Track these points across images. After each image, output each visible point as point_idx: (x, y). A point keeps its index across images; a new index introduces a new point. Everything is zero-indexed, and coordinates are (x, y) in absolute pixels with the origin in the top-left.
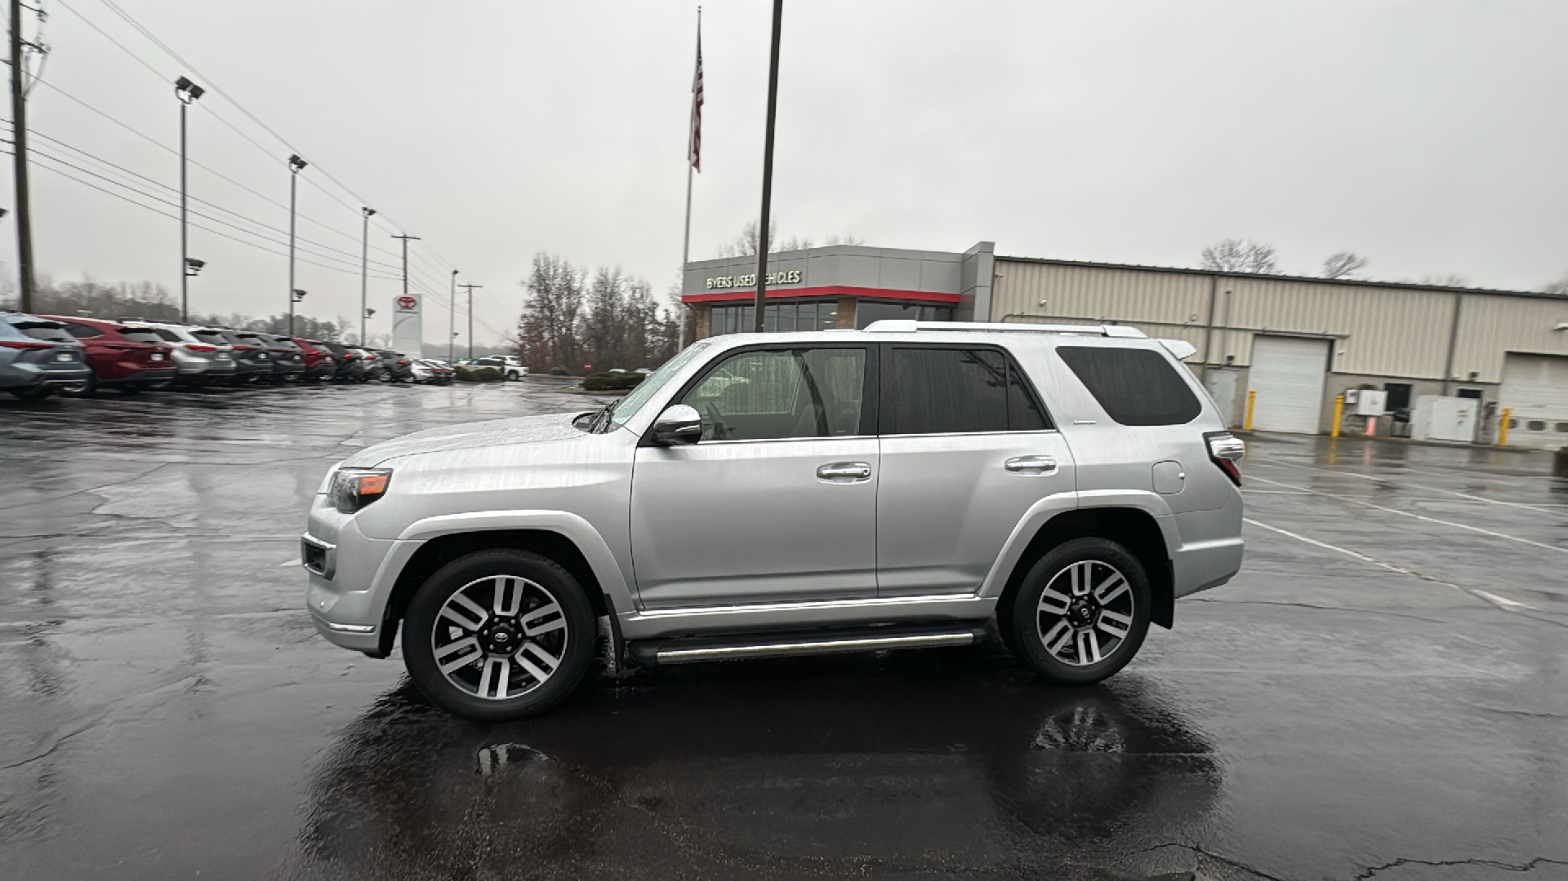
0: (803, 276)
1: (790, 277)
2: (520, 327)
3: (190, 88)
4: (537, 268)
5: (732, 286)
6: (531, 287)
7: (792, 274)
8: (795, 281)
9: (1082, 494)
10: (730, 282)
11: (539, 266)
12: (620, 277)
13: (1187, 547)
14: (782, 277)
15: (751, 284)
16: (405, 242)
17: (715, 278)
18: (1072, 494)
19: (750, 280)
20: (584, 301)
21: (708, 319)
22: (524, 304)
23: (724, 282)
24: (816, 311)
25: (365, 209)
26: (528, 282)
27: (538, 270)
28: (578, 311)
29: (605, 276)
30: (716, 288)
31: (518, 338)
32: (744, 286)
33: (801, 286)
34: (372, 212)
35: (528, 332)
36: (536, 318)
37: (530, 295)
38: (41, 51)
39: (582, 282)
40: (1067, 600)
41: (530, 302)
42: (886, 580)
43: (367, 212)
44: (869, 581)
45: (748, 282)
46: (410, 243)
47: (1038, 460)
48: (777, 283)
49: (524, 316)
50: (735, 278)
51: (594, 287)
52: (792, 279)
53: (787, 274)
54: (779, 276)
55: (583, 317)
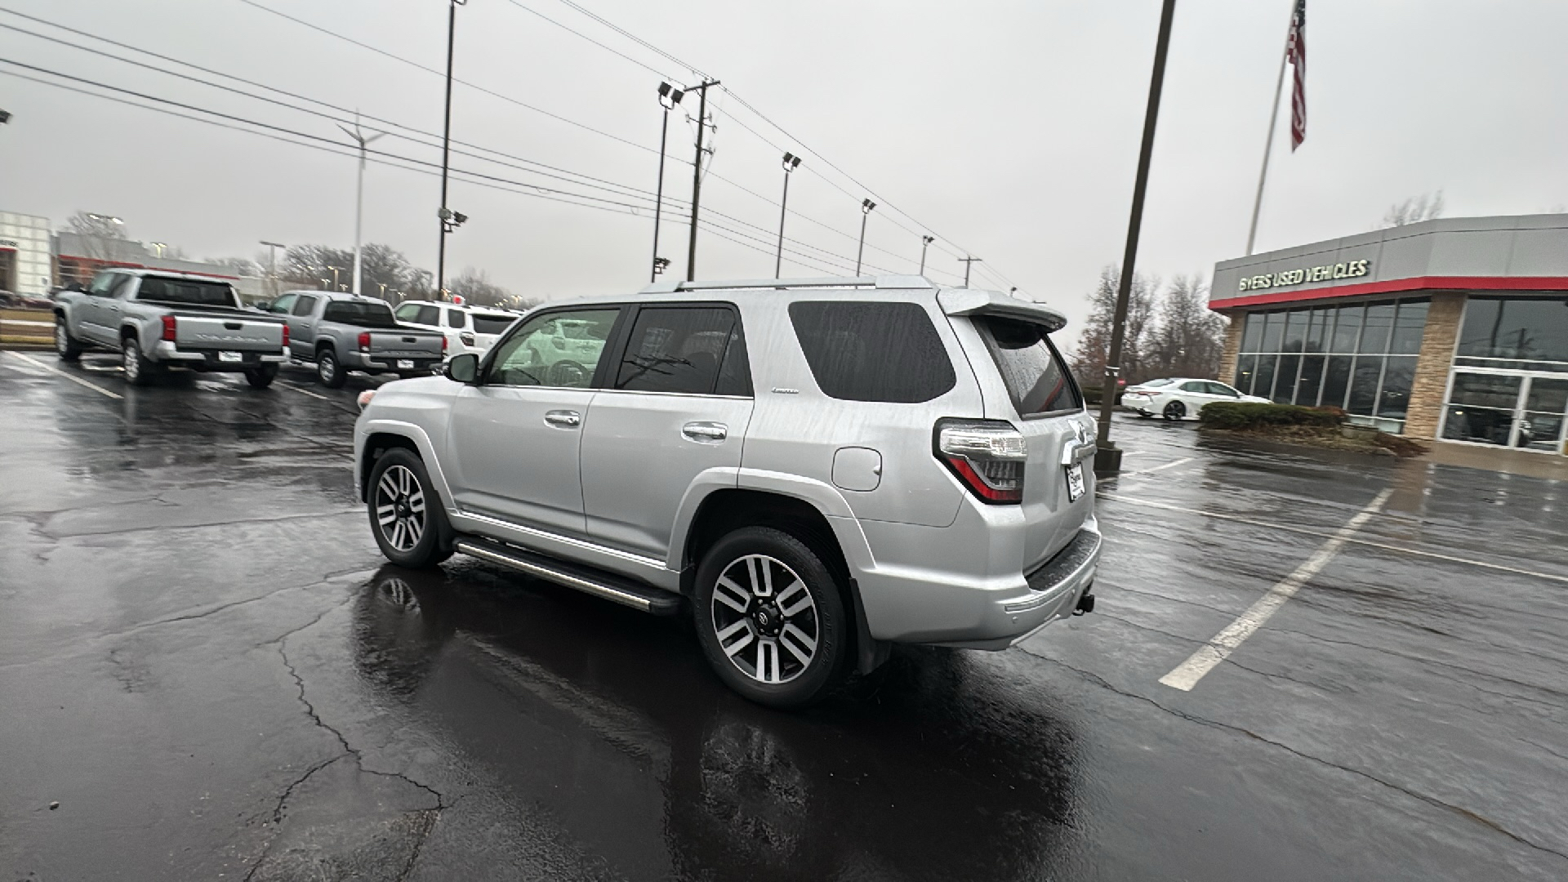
0: (1372, 268)
1: (1352, 268)
2: (1080, 342)
3: (792, 160)
4: (1104, 281)
5: (1272, 286)
6: (1098, 301)
7: (1356, 265)
8: (1358, 273)
9: (744, 471)
10: (1269, 281)
11: (1107, 279)
12: (1200, 286)
13: (880, 569)
14: (1340, 270)
15: (1296, 282)
16: (969, 264)
17: (1250, 278)
18: (733, 470)
19: (1296, 277)
20: (1156, 315)
21: (1242, 328)
22: (1087, 319)
23: (1261, 282)
24: (1393, 315)
25: (925, 238)
26: (1096, 296)
27: (1106, 284)
28: (1146, 326)
29: (1182, 286)
30: (1251, 289)
31: (1077, 354)
32: (1287, 285)
33: (1369, 280)
34: (931, 240)
35: (1089, 347)
36: (1099, 333)
37: (1095, 309)
38: (711, 153)
39: (1152, 294)
40: (747, 598)
41: (1093, 316)
42: (594, 527)
43: (926, 240)
44: (578, 523)
45: (1292, 280)
46: (973, 264)
47: (713, 426)
48: (1333, 279)
49: (1087, 331)
50: (1276, 275)
51: (1171, 298)
52: (1354, 272)
53: (1348, 265)
54: (1336, 269)
55: (1151, 333)
